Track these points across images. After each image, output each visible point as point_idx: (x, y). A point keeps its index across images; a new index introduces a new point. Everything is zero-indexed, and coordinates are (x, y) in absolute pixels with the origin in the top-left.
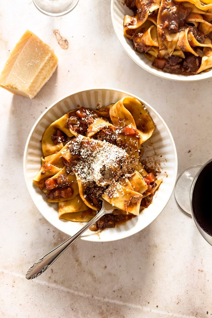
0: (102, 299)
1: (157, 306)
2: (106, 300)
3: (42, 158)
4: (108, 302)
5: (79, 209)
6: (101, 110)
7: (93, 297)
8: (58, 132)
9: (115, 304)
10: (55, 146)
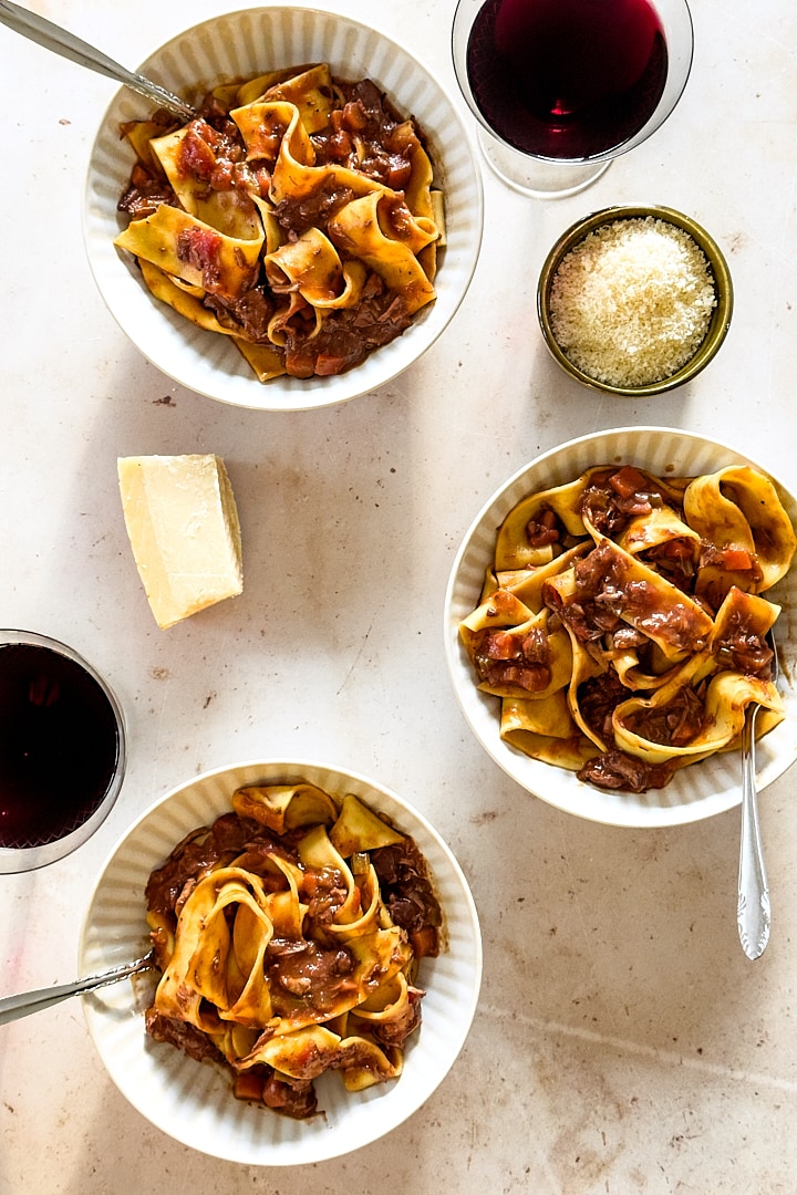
0: (542, 1023)
1: (700, 1051)
2: (553, 1026)
3: (489, 573)
4: (559, 1034)
5: (551, 729)
6: (673, 483)
7: (514, 1016)
8: (549, 517)
9: (577, 1039)
10: (531, 551)
